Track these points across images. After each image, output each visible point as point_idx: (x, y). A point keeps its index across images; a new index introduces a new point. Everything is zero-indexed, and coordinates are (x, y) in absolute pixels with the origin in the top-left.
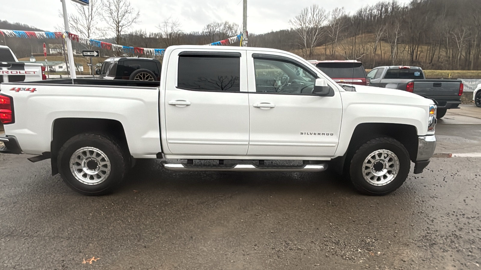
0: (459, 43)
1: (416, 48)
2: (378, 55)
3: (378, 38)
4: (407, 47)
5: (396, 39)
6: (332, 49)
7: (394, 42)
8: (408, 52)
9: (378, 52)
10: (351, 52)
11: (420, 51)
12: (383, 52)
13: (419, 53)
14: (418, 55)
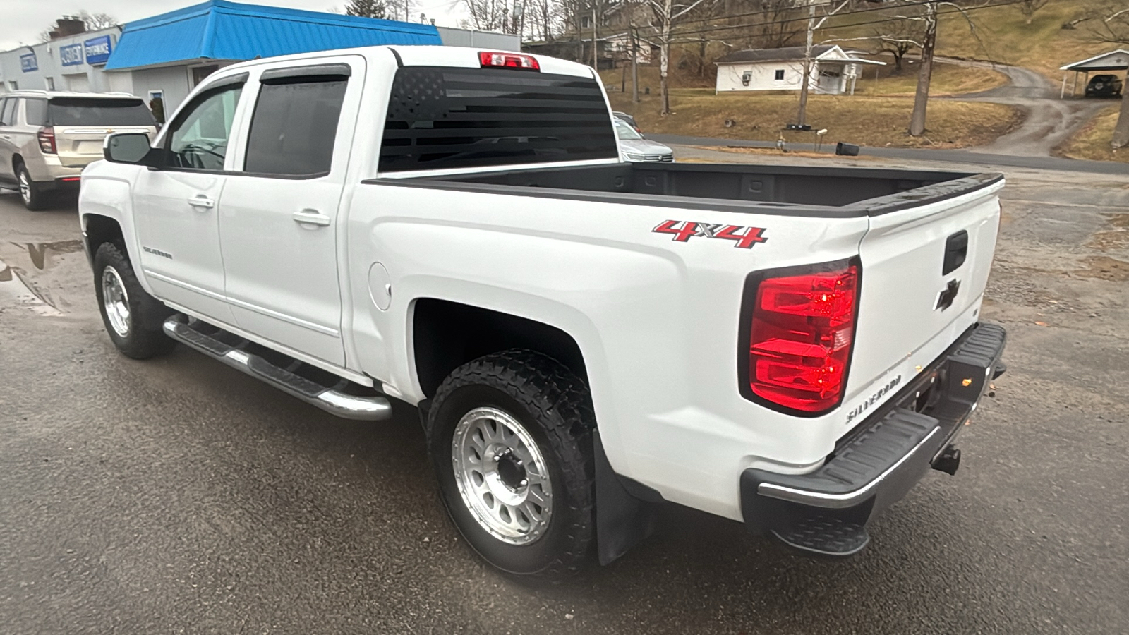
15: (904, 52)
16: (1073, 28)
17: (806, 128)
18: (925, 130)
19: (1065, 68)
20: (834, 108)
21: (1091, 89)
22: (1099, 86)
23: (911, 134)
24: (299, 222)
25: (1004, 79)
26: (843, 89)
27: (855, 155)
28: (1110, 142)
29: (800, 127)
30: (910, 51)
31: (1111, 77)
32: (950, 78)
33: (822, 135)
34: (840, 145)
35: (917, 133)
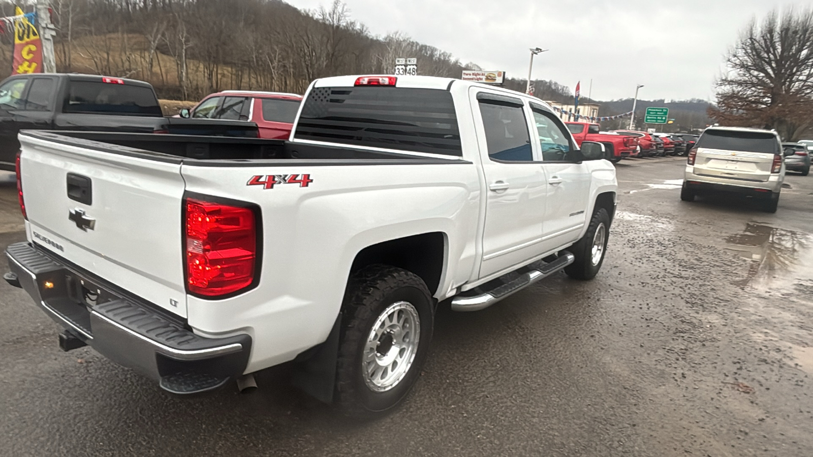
0: (274, 68)
1: (215, 70)
2: (156, 74)
3: (154, 45)
4: (202, 66)
5: (184, 51)
6: (63, 55)
7: (180, 56)
8: (204, 75)
9: (156, 69)
10: (105, 63)
11: (220, 74)
12: (163, 70)
13: (219, 76)
14: (219, 82)
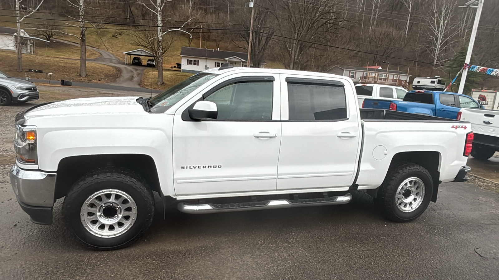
15: (51, 37)
16: (117, 37)
17: (41, 72)
18: (87, 75)
19: (125, 53)
20: (35, 61)
21: (134, 62)
22: (136, 61)
23: (81, 76)
24: (340, 137)
25: (99, 54)
26: (29, 51)
27: (71, 85)
28: (157, 83)
29: (37, 71)
30: (54, 37)
31: (139, 58)
32: (76, 51)
33: (50, 76)
34: (62, 81)
35: (84, 76)
